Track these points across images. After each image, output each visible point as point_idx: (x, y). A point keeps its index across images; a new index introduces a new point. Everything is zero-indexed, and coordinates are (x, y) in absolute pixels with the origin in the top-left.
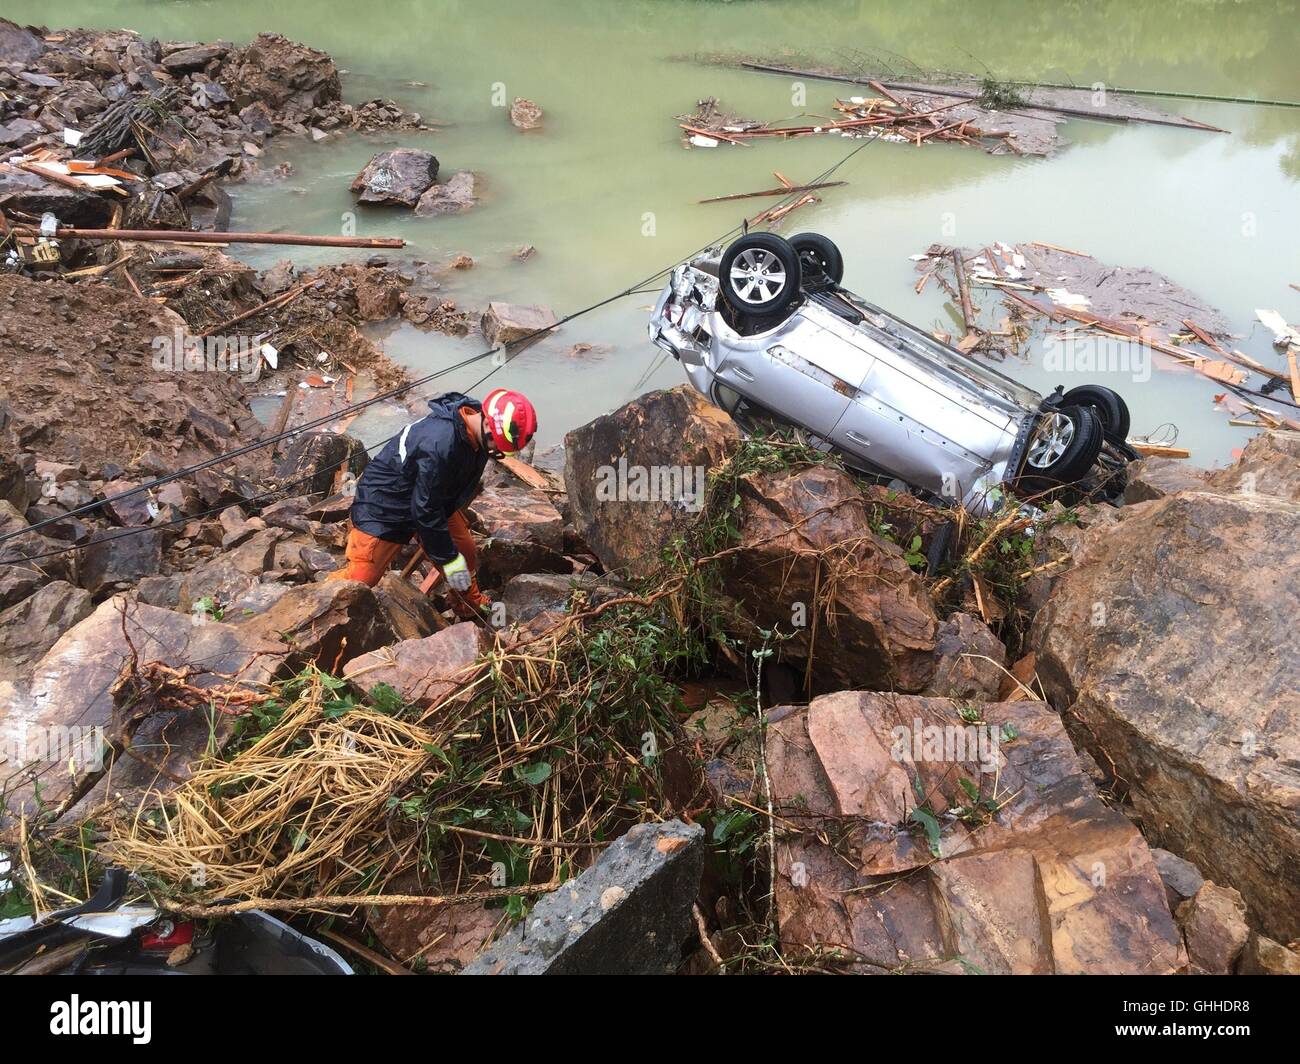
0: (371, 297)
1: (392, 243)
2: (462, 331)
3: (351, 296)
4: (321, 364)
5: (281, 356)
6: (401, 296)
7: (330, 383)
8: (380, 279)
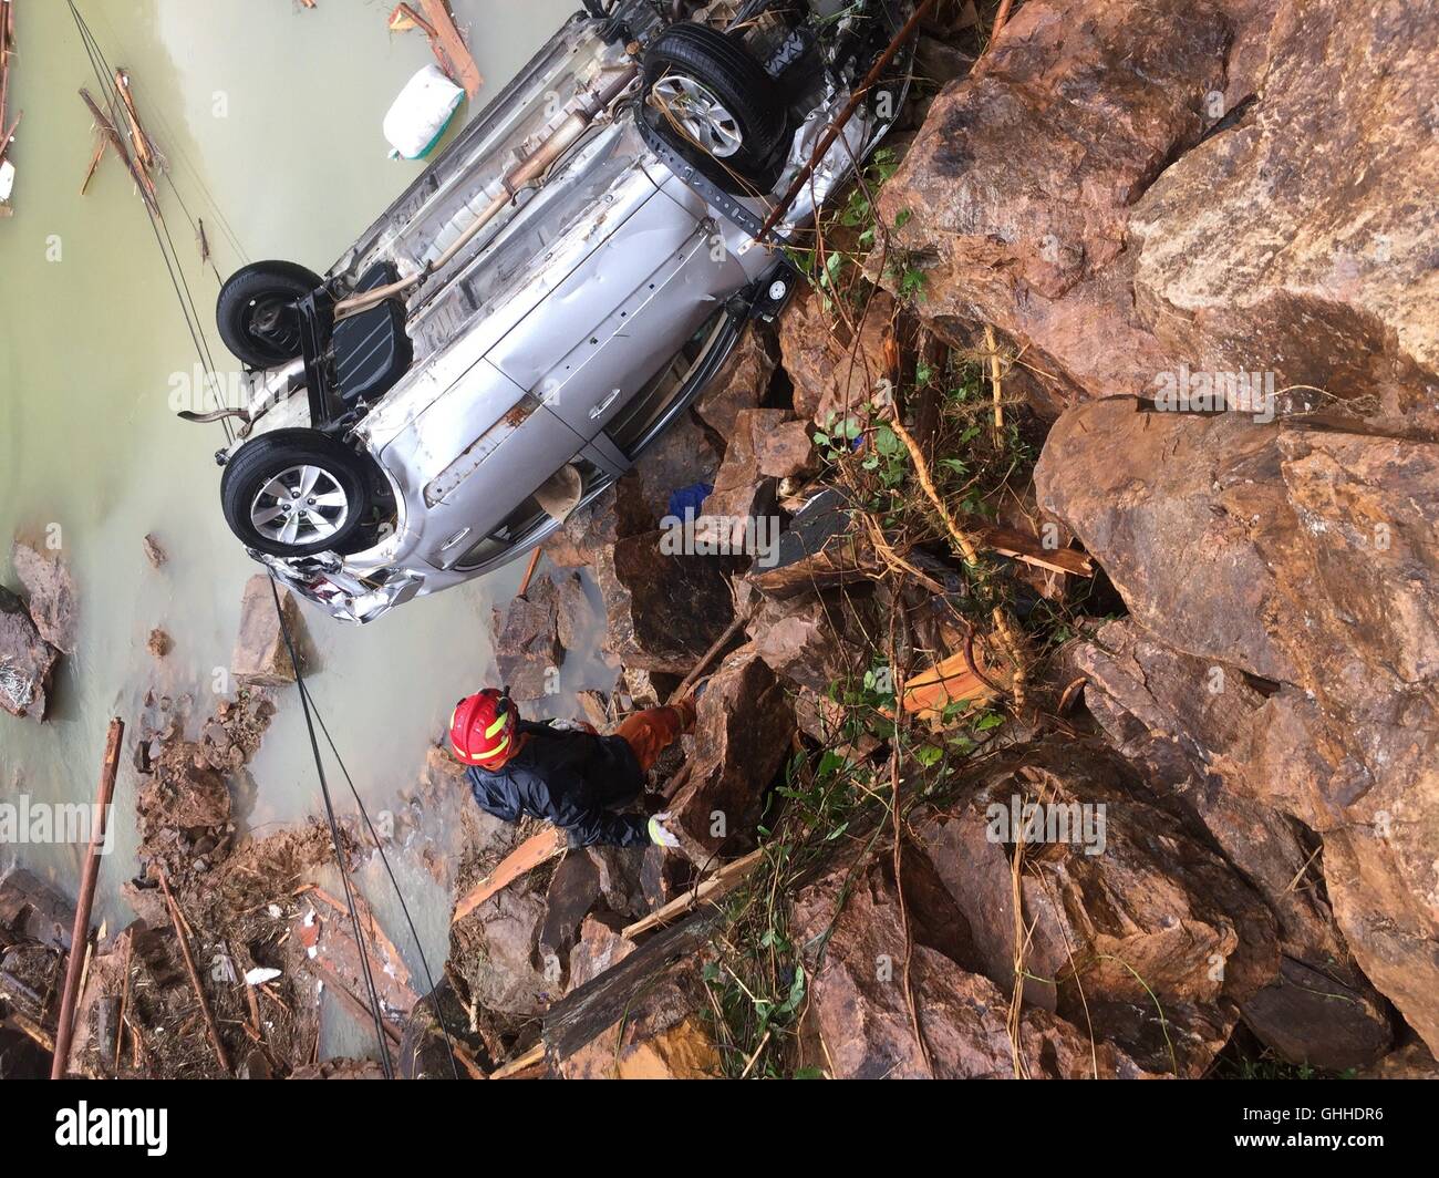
0: (194, 808)
1: (115, 737)
2: (266, 711)
3: (190, 836)
4: (284, 915)
5: (262, 962)
6: (199, 766)
7: (315, 919)
8: (170, 793)
